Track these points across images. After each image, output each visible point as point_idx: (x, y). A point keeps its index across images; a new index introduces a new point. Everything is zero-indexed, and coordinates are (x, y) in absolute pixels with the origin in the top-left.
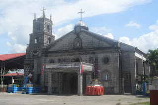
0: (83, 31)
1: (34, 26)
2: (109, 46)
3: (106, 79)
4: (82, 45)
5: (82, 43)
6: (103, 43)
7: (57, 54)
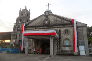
0: (50, 14)
1: (19, 13)
2: (69, 23)
3: (67, 45)
4: (49, 22)
5: (49, 21)
6: (64, 21)
7: (33, 28)
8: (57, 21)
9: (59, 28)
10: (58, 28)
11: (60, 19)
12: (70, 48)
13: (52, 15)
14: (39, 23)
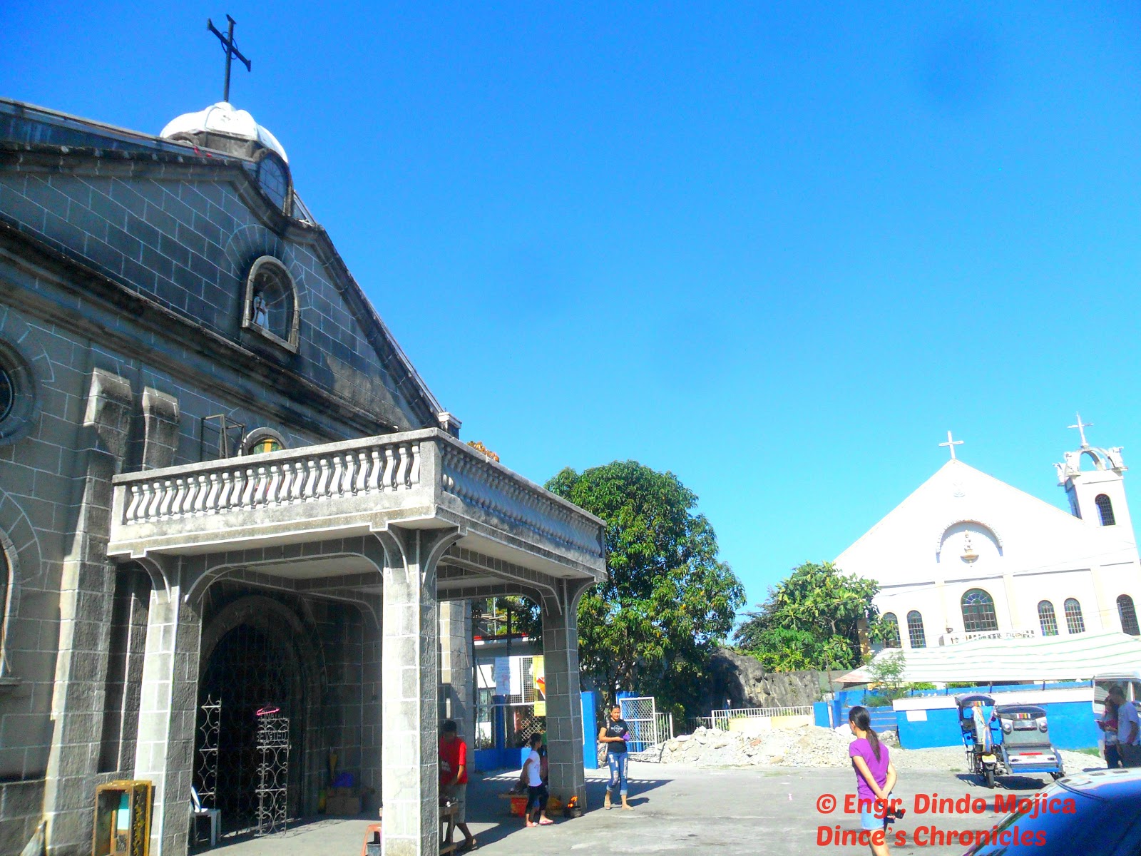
13: (325, 254)
14: (182, 276)
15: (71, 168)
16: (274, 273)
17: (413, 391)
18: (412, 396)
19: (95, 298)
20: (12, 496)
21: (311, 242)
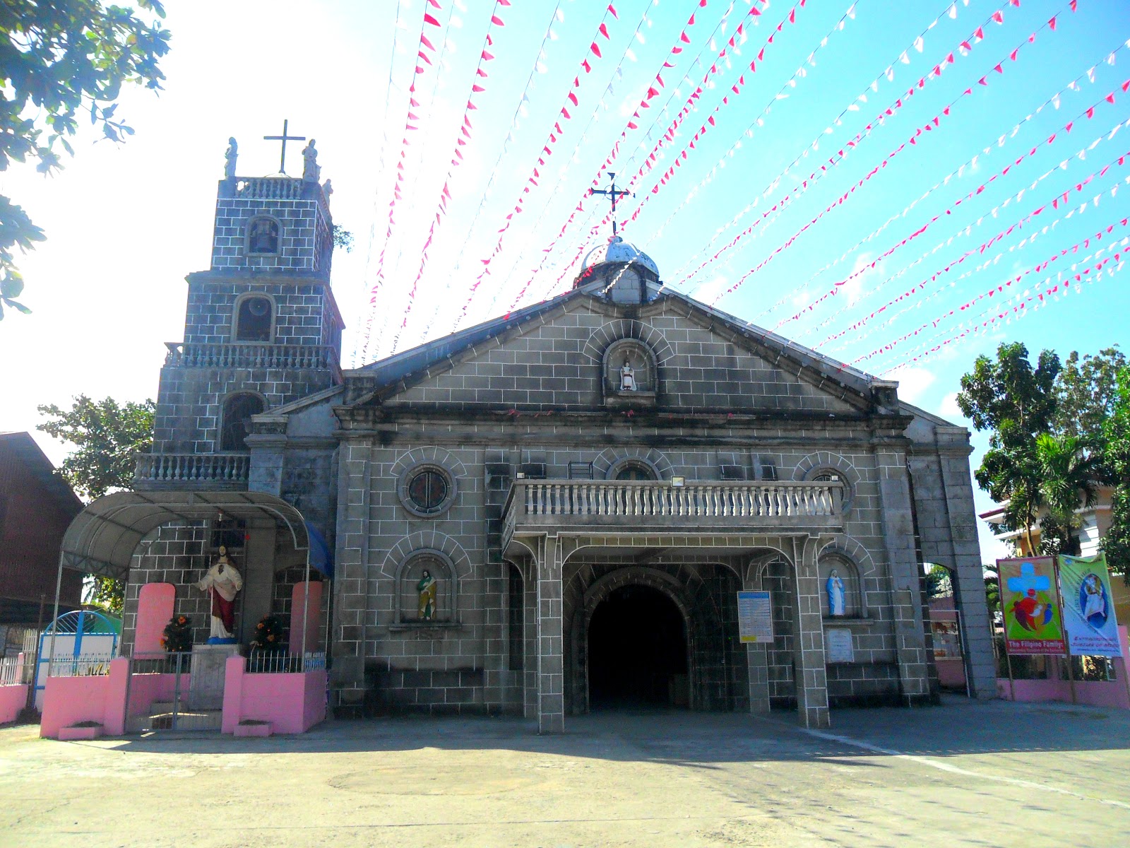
4: (661, 386)
5: (660, 373)
6: (798, 389)
8: (733, 374)
9: (757, 454)
10: (749, 446)
11: (762, 367)
12: (864, 642)
13: (682, 310)
14: (548, 384)
15: (459, 361)
16: (632, 347)
17: (815, 376)
18: (816, 380)
19: (483, 423)
20: (453, 537)
21: (668, 308)
